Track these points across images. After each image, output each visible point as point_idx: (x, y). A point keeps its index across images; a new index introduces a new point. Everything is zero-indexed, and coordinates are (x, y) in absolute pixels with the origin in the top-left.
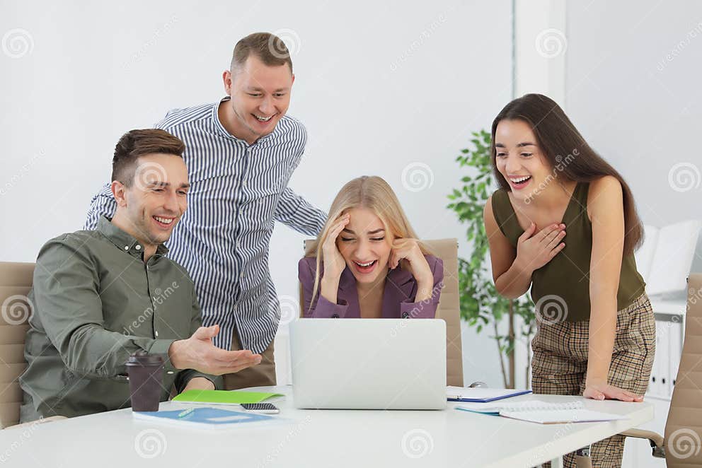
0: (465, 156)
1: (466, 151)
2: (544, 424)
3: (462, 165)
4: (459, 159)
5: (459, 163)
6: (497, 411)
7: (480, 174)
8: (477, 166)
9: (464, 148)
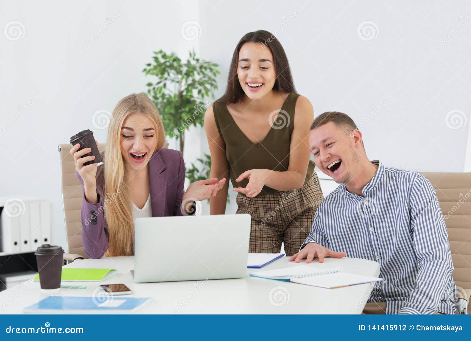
0: (148, 68)
1: (149, 65)
2: (330, 288)
3: (147, 74)
4: (145, 70)
5: (144, 73)
6: (288, 278)
7: (159, 80)
8: (157, 75)
9: (148, 62)
